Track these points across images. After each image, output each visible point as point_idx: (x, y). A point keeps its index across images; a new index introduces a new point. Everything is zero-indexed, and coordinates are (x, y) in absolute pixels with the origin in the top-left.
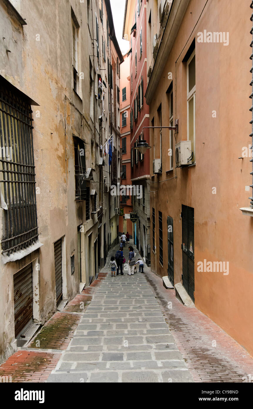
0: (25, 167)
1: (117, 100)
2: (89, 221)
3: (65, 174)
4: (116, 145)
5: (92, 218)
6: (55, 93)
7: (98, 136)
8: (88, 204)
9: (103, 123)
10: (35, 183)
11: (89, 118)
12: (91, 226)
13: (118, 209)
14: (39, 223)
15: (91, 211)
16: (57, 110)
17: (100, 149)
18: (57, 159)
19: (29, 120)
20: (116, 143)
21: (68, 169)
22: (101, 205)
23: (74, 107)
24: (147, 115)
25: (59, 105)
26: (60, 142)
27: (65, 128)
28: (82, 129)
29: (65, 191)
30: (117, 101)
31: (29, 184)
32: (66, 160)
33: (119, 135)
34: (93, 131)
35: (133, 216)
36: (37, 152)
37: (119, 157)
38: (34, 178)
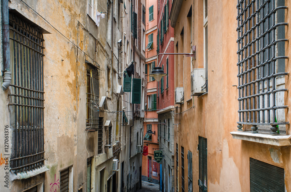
0: (35, 92)
1: (142, 20)
2: (101, 155)
3: (75, 102)
4: (140, 71)
5: (105, 152)
6: (68, 20)
7: (116, 62)
8: (100, 135)
9: (123, 47)
10: (43, 108)
11: (105, 43)
12: (104, 161)
13: (142, 147)
14: (45, 148)
15: (104, 144)
16: (70, 37)
17: (119, 76)
18: (67, 85)
19: (41, 48)
20: (141, 69)
21: (79, 96)
22: (119, 139)
23: (88, 32)
24: (172, 39)
25: (72, 31)
26: (71, 69)
27: (78, 55)
28: (97, 54)
29: (75, 119)
30: (142, 22)
31: (37, 108)
32: (77, 87)
33: (144, 60)
34: (110, 57)
35: (157, 155)
36: (47, 79)
37: (144, 86)
38: (43, 104)
